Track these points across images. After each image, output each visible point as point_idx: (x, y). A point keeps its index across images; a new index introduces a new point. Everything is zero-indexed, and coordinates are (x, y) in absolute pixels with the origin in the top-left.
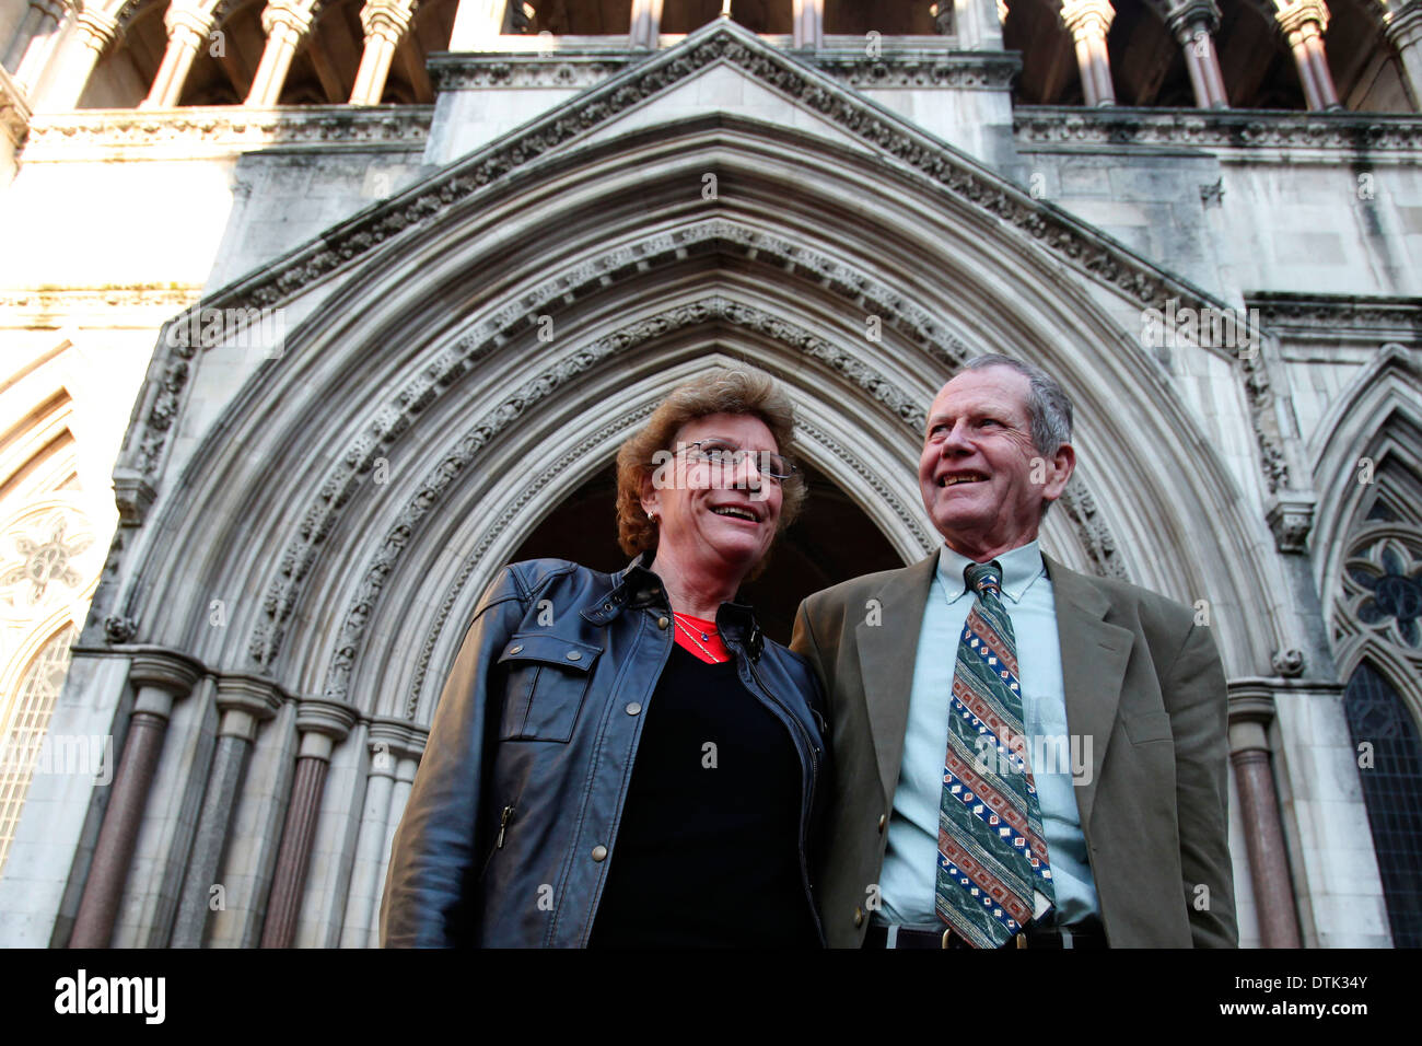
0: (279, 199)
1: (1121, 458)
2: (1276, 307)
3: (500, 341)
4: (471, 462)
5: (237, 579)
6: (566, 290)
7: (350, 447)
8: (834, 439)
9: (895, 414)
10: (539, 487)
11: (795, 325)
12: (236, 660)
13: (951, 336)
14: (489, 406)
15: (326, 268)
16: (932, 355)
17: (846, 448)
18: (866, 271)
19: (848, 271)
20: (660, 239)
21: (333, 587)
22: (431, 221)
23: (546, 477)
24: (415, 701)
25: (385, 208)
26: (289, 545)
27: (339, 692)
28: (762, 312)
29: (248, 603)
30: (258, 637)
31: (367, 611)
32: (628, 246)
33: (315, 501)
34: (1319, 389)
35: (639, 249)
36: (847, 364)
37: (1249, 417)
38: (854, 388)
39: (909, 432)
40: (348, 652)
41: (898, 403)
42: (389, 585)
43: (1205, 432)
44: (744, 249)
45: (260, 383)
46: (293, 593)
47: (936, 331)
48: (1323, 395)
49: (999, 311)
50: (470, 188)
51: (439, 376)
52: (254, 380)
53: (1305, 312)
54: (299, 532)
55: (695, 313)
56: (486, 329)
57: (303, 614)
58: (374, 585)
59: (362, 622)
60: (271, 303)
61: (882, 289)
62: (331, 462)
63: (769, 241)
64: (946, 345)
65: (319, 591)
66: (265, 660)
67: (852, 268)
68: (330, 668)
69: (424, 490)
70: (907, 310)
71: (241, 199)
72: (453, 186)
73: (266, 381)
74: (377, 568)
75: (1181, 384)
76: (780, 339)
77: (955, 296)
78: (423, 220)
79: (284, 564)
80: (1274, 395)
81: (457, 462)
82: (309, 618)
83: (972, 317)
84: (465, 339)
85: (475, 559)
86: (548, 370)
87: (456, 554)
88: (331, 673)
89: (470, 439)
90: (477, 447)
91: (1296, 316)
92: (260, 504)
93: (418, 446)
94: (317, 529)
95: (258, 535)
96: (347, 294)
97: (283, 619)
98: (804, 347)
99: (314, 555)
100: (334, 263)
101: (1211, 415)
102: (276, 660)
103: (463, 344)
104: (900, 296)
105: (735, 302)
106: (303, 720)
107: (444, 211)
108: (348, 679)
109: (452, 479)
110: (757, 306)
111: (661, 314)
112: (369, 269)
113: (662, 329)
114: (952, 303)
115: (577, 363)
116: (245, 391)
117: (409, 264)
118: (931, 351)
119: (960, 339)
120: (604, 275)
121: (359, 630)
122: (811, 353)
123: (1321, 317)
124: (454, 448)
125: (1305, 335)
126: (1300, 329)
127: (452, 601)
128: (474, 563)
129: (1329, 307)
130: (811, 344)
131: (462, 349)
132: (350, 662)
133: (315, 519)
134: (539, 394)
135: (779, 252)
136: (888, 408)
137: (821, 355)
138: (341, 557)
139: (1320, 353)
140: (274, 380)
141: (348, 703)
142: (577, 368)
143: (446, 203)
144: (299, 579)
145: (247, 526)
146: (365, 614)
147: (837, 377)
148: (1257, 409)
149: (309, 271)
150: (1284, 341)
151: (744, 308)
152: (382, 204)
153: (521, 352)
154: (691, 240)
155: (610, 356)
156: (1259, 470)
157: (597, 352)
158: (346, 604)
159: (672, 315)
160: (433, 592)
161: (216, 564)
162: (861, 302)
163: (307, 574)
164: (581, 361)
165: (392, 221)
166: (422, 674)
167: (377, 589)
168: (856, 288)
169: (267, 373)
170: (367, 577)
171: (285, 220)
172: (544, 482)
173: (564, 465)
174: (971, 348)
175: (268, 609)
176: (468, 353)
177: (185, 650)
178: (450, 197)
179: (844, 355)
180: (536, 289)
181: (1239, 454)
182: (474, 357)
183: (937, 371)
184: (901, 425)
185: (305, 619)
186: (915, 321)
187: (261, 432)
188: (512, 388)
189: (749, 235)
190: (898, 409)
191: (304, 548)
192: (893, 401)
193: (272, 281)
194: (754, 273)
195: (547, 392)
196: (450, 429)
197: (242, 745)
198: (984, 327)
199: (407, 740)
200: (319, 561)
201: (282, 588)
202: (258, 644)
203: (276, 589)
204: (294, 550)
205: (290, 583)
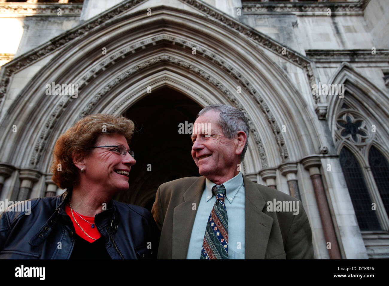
0: (37, 30)
1: (275, 95)
2: (314, 54)
3: (104, 69)
4: (97, 103)
5: (26, 140)
6: (122, 54)
7: (60, 101)
8: (199, 93)
9: (214, 85)
10: (117, 109)
11: (187, 62)
12: (26, 164)
13: (228, 64)
14: (102, 87)
15: (52, 50)
16: (224, 69)
17: (202, 95)
18: (205, 47)
19: (200, 47)
20: (148, 40)
22: (82, 36)
23: (119, 106)
25: (69, 33)
26: (43, 129)
28: (177, 59)
29: (29, 147)
30: (33, 157)
32: (139, 42)
33: (50, 116)
34: (327, 75)
35: (142, 43)
36: (201, 72)
37: (308, 83)
38: (203, 79)
39: (218, 90)
41: (215, 82)
43: (297, 88)
44: (171, 42)
45: (32, 83)
46: (44, 144)
47: (224, 63)
48: (328, 77)
49: (241, 57)
50: (94, 27)
51: (87, 79)
52: (30, 82)
53: (321, 55)
54: (45, 126)
55: (159, 60)
56: (100, 66)
57: (47, 149)
60: (35, 60)
61: (209, 52)
62: (55, 105)
63: (178, 40)
64: (227, 67)
65: (52, 142)
66: (35, 164)
67: (201, 47)
69: (83, 112)
70: (216, 57)
71: (26, 30)
72: (89, 26)
73: (34, 82)
75: (290, 75)
76: (182, 66)
77: (229, 53)
78: (80, 36)
79: (41, 135)
80: (314, 77)
81: (93, 103)
82: (49, 150)
83: (234, 59)
84: (94, 69)
86: (118, 76)
89: (96, 97)
90: (98, 99)
91: (319, 56)
92: (33, 118)
93: (81, 99)
94: (51, 125)
95: (32, 127)
96: (58, 57)
97: (41, 151)
98: (189, 68)
99: (50, 132)
100: (54, 48)
101: (298, 83)
102: (39, 164)
103: (93, 70)
104: (214, 54)
105: (170, 56)
106: (48, 181)
107: (86, 33)
109: (92, 108)
110: (176, 57)
111: (149, 60)
112: (64, 50)
113: (150, 64)
114: (228, 55)
115: (126, 75)
116: (27, 86)
117: (77, 48)
118: (223, 68)
119: (231, 65)
120: (133, 50)
122: (191, 69)
123: (326, 56)
124: (92, 99)
125: (322, 61)
126: (320, 59)
129: (328, 53)
130: (191, 67)
131: (93, 71)
133: (50, 122)
134: (116, 83)
135: (181, 43)
136: (213, 84)
137: (193, 70)
139: (326, 65)
140: (36, 82)
142: (126, 76)
143: (87, 31)
144: (46, 139)
145: (29, 125)
147: (198, 76)
148: (310, 81)
149: (47, 51)
150: (316, 62)
151: (172, 58)
152: (68, 31)
153: (110, 72)
154: (157, 40)
155: (135, 72)
156: (312, 98)
157: (132, 71)
159: (152, 61)
162: (204, 56)
163: (48, 138)
164: (127, 74)
165: (71, 36)
168: (202, 52)
169: (34, 80)
171: (39, 36)
172: (118, 108)
173: (124, 103)
174: (234, 67)
175: (36, 149)
176: (95, 73)
177: (8, 163)
178: (88, 29)
179: (200, 70)
180: (114, 54)
181: (307, 93)
182: (97, 74)
183: (225, 73)
184: (217, 89)
185: (48, 151)
186: (219, 60)
187: (33, 97)
188: (108, 82)
189: (172, 38)
190: (215, 84)
191: (47, 130)
192: (214, 82)
193: (35, 53)
194: (175, 48)
195: (118, 83)
196: (90, 94)
197: (28, 190)
198: (237, 62)
200: (52, 134)
201: (40, 142)
202: (33, 159)
203: (38, 143)
204: (44, 131)
205: (42, 141)
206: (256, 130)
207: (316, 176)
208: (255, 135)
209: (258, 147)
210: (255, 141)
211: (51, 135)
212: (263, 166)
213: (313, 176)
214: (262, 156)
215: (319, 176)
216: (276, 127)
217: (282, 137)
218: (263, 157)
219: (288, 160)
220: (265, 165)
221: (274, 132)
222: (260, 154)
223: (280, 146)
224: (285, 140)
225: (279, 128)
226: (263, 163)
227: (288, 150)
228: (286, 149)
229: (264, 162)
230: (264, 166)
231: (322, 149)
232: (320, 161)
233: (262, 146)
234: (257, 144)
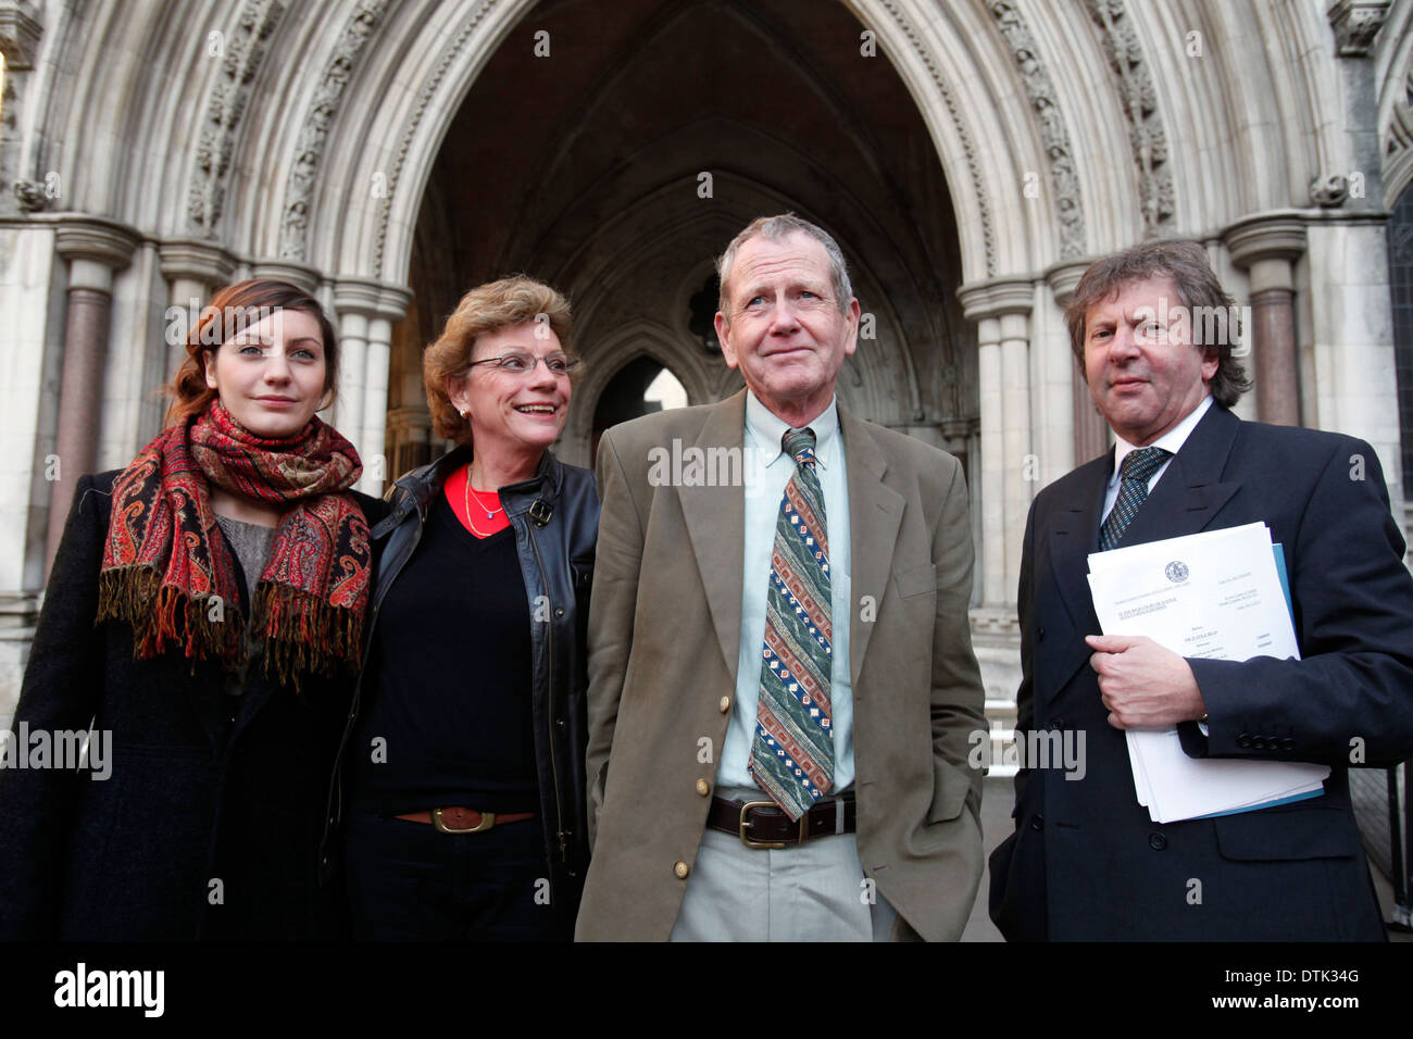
5: (160, 130)
12: (174, 222)
21: (273, 133)
24: (380, 256)
26: (216, 85)
27: (296, 253)
29: (177, 157)
30: (195, 197)
31: (314, 160)
33: (236, 31)
40: (300, 208)
42: (335, 128)
46: (227, 144)
54: (222, 70)
57: (243, 166)
58: (319, 130)
59: (311, 173)
65: (257, 139)
66: (207, 223)
68: (281, 227)
69: (359, 13)
74: (319, 109)
79: (212, 110)
82: (251, 170)
85: (428, 92)
87: (407, 88)
88: (284, 232)
94: (242, 66)
97: (221, 174)
99: (244, 98)
102: (221, 222)
108: (304, 238)
121: (308, 181)
127: (408, 142)
128: (428, 98)
132: (303, 218)
133: (239, 55)
138: (276, 98)
141: (307, 264)
144: (232, 127)
146: (312, 163)
158: (290, 154)
160: (385, 134)
161: (131, 114)
163: (240, 120)
166: (385, 227)
167: (322, 134)
170: (309, 121)
175: (201, 164)
177: (113, 216)
185: (246, 173)
191: (232, 89)
199: (376, 299)
200: (251, 104)
201: (213, 139)
202: (197, 204)
203: (206, 140)
204: (220, 93)
205: (221, 132)
206: (1052, 100)
207: (1272, 294)
208: (1048, 124)
209: (1054, 173)
210: (1045, 145)
211: (249, 110)
212: (1063, 251)
213: (1265, 296)
214: (1064, 210)
215: (1286, 294)
216: (1143, 89)
217: (1162, 133)
218: (1071, 214)
219: (1172, 228)
220: (1074, 248)
221: (1128, 111)
222: (1058, 203)
223: (1148, 170)
224: (1170, 146)
225: (1152, 91)
226: (1066, 237)
227: (1176, 186)
228: (1169, 185)
229: (1072, 235)
230: (1068, 248)
231: (1323, 184)
232: (1302, 235)
233: (1072, 169)
234: (1052, 158)
